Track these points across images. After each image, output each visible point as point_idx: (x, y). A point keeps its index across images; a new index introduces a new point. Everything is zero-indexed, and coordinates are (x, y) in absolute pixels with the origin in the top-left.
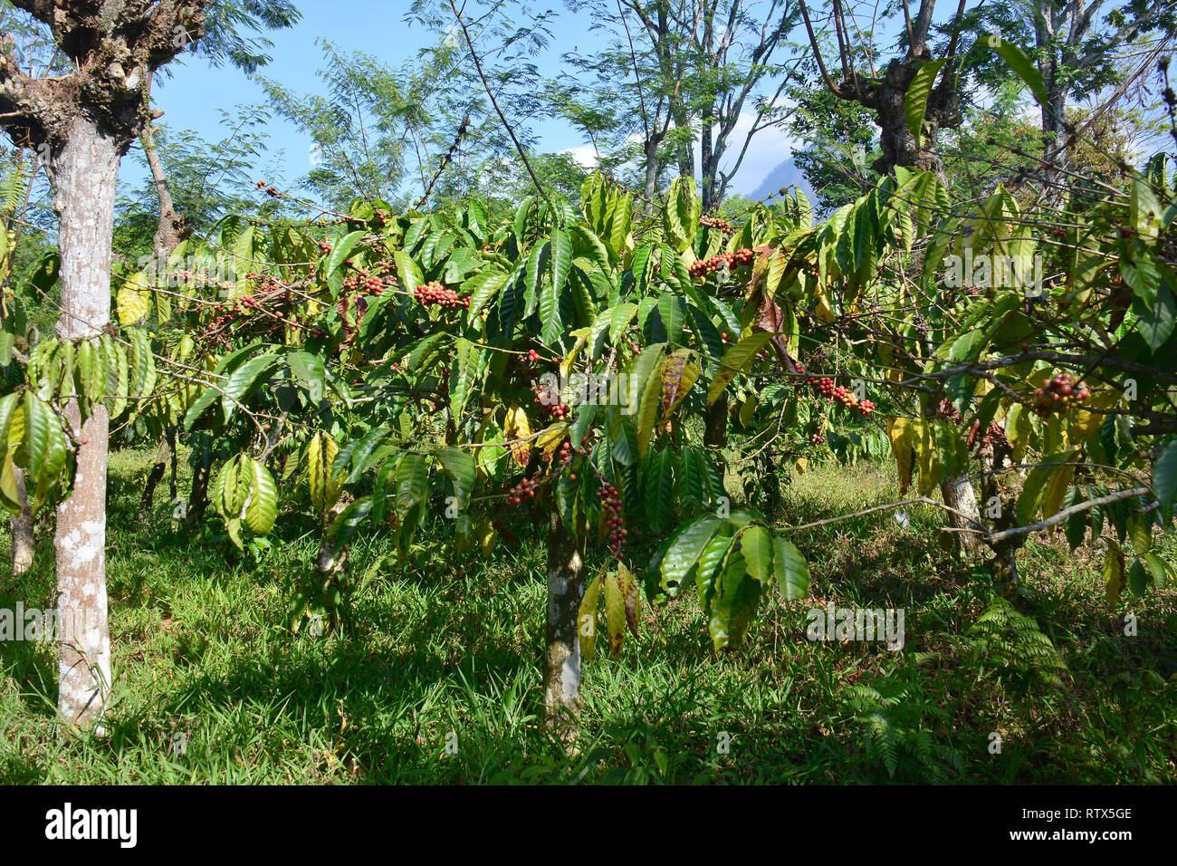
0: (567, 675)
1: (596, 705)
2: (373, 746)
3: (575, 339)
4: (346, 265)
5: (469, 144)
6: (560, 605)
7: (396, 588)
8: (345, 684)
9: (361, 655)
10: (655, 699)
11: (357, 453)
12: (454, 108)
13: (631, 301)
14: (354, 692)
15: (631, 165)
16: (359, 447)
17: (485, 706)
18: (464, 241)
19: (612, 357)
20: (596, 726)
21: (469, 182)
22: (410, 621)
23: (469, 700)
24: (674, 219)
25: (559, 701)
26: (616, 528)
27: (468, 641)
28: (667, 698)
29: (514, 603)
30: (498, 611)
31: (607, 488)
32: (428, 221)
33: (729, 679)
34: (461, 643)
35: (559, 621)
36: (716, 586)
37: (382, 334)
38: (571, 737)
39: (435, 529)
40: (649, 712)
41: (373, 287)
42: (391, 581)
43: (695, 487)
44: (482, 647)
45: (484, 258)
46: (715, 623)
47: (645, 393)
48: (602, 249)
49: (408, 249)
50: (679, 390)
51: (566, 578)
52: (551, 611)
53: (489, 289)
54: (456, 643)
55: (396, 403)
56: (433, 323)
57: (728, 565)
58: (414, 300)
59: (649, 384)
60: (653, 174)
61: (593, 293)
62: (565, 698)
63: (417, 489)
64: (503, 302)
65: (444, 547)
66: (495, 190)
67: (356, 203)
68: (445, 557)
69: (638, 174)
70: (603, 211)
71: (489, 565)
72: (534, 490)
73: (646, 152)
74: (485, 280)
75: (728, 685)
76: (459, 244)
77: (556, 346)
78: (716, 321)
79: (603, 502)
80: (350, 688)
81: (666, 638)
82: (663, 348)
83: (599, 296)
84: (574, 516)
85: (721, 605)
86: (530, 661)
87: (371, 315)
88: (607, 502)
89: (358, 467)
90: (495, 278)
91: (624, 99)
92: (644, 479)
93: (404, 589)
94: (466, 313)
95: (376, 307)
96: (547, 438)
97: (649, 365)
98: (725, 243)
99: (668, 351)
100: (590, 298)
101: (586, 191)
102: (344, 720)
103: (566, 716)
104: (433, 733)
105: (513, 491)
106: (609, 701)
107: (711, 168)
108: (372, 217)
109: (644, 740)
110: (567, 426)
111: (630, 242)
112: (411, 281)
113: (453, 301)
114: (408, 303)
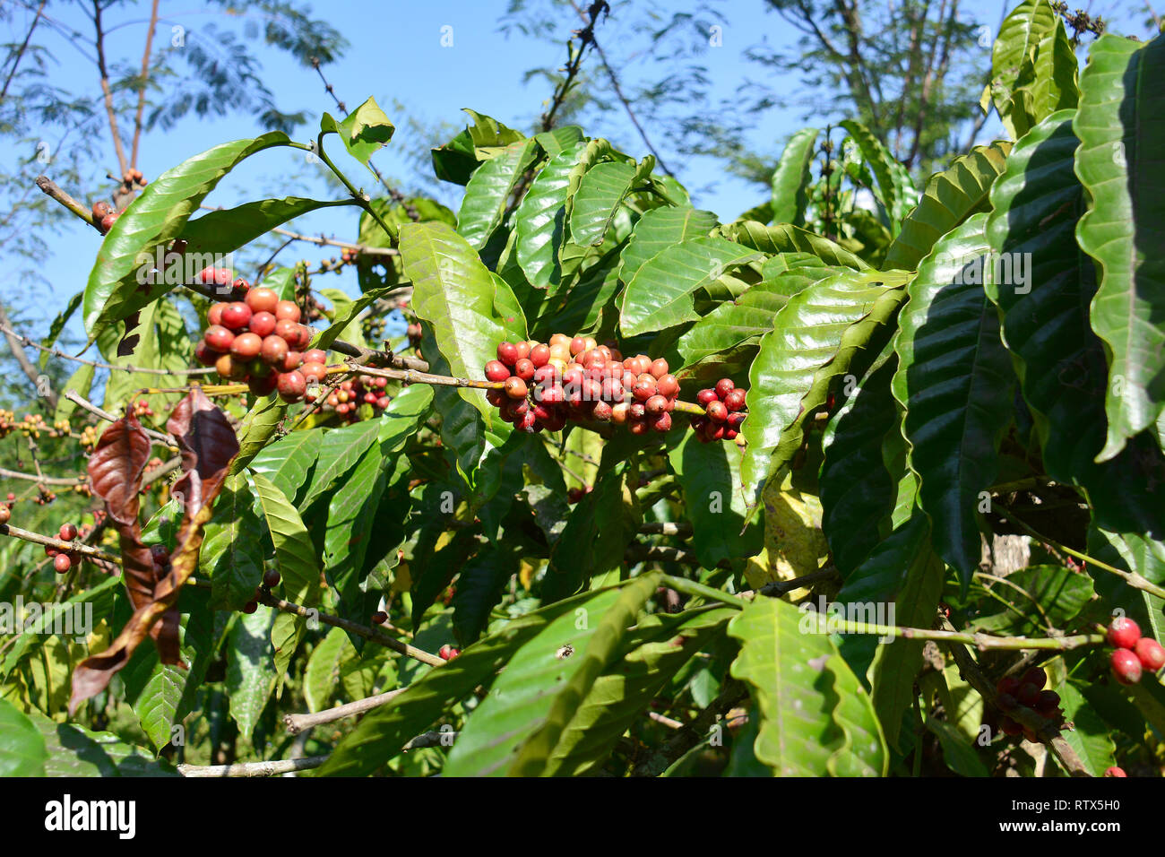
112: (471, 336)
113: (658, 402)
114: (470, 431)
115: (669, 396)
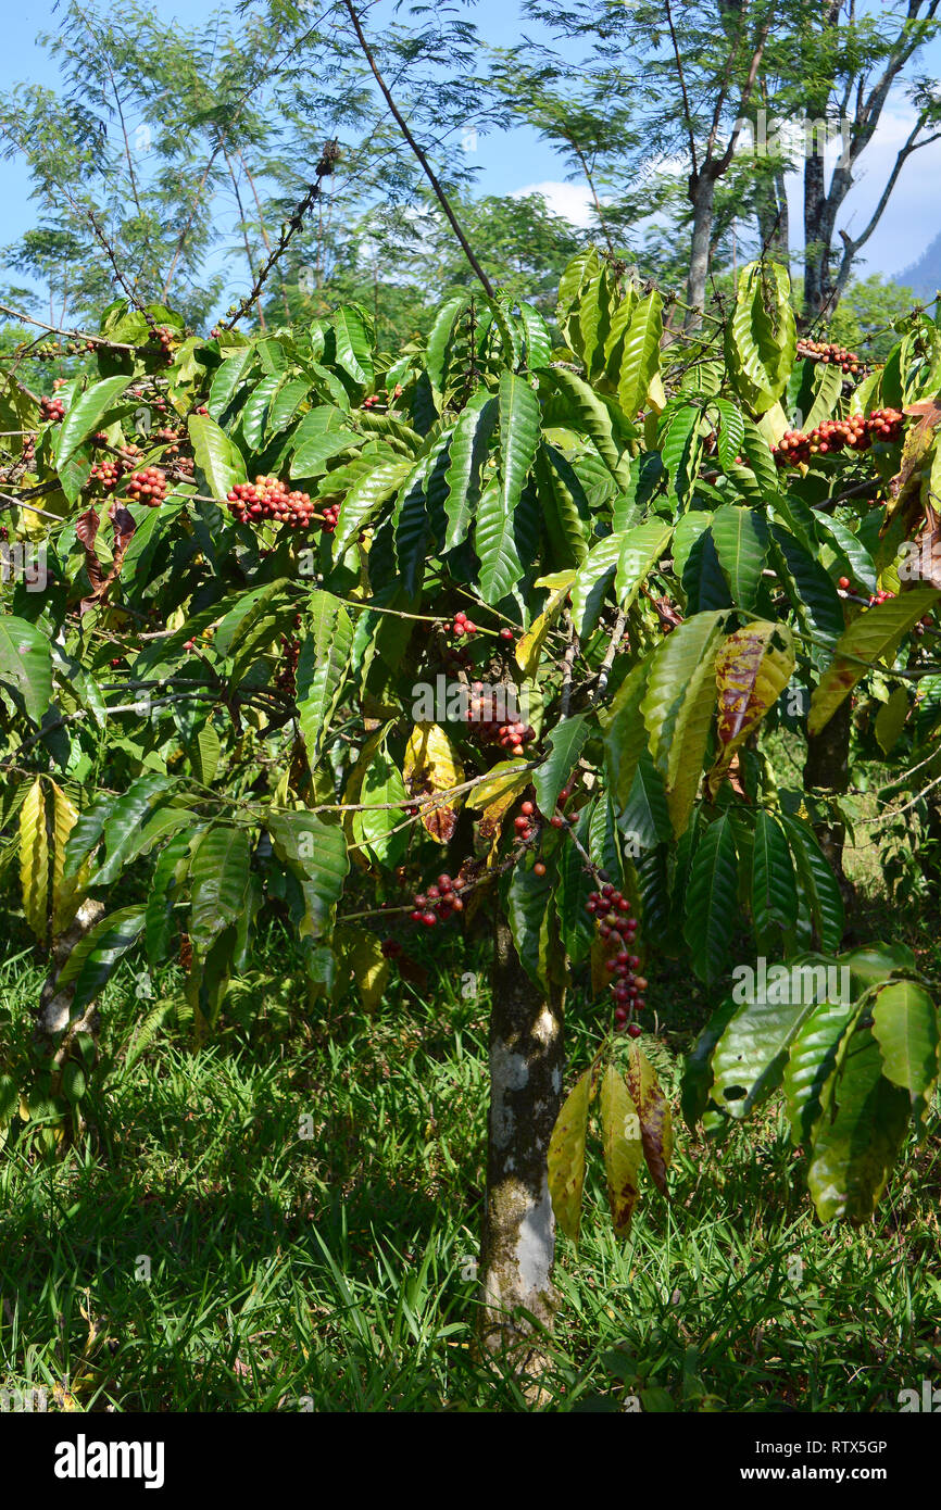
0: (528, 1246)
1: (584, 1304)
2: (152, 1381)
3: (545, 592)
4: (94, 443)
5: (340, 181)
6: (514, 1109)
7: (193, 1065)
8: (93, 1256)
9: (125, 1198)
10: (701, 1294)
11: (112, 826)
12: (309, 107)
13: (658, 513)
14: (111, 1271)
15: (663, 219)
16: (118, 814)
17: (367, 1303)
18: (327, 393)
19: (620, 625)
20: (584, 1343)
21: (338, 254)
22: (220, 1130)
23: (335, 1289)
24: (746, 349)
25: (513, 1296)
26: (624, 975)
27: (335, 1171)
28: (726, 1293)
29: (425, 1098)
30: (392, 1113)
31: (607, 893)
32: (256, 354)
33: (849, 1254)
34: (320, 1175)
35: (513, 1140)
36: (823, 1100)
37: (166, 576)
38: (535, 1368)
39: (269, 946)
40: (690, 1319)
41: (147, 488)
42: (183, 1050)
43: (782, 892)
44: (360, 1183)
45: (367, 426)
46: (817, 1171)
47: (684, 711)
48: (601, 413)
49: (216, 408)
50: (750, 705)
51: (526, 1055)
52: (497, 1119)
53: (376, 490)
54: (310, 1177)
55: (192, 708)
56: (264, 553)
57: (846, 1056)
58: (227, 513)
59: (691, 692)
60: (706, 239)
61: (581, 498)
62: (524, 1290)
63: (230, 896)
64: (402, 518)
65: (287, 983)
66: (387, 271)
67: (114, 313)
68: (287, 1004)
69: (675, 236)
70: (603, 330)
71: (375, 1020)
72: (464, 897)
73: (691, 196)
74: (367, 472)
75: (847, 1267)
76: (317, 398)
77: (508, 605)
78: (825, 556)
79: (599, 922)
80: (104, 1263)
81: (725, 1171)
82: (721, 622)
83: (594, 503)
84: (542, 947)
85: (833, 1135)
86: (454, 1213)
87: (141, 540)
88: (606, 923)
89: (117, 853)
90: (388, 468)
91: (649, 92)
92: (682, 873)
93: (208, 1065)
94: (329, 538)
95: (152, 525)
96: (489, 792)
97: (690, 657)
98: (848, 392)
99: (731, 626)
100: (575, 509)
101: (570, 290)
102: (92, 1327)
103: (525, 1326)
104: (265, 1355)
105: (421, 900)
106: (610, 1296)
107: (823, 224)
108: (145, 340)
109: (679, 1374)
110: (530, 768)
111: (657, 392)
112: (221, 475)
113: (303, 514)
114: (217, 518)
115: (308, 511)
